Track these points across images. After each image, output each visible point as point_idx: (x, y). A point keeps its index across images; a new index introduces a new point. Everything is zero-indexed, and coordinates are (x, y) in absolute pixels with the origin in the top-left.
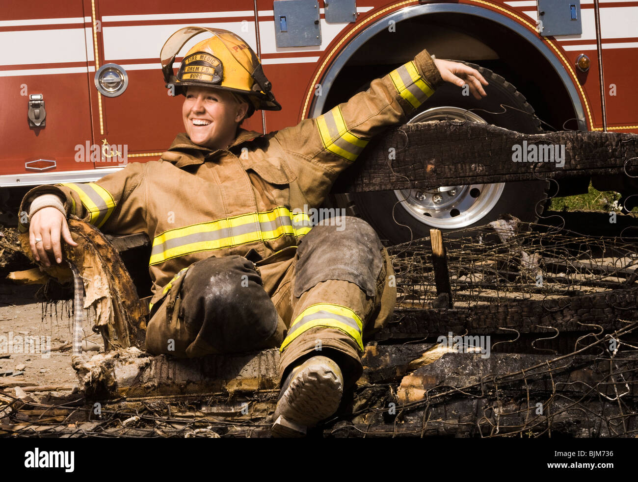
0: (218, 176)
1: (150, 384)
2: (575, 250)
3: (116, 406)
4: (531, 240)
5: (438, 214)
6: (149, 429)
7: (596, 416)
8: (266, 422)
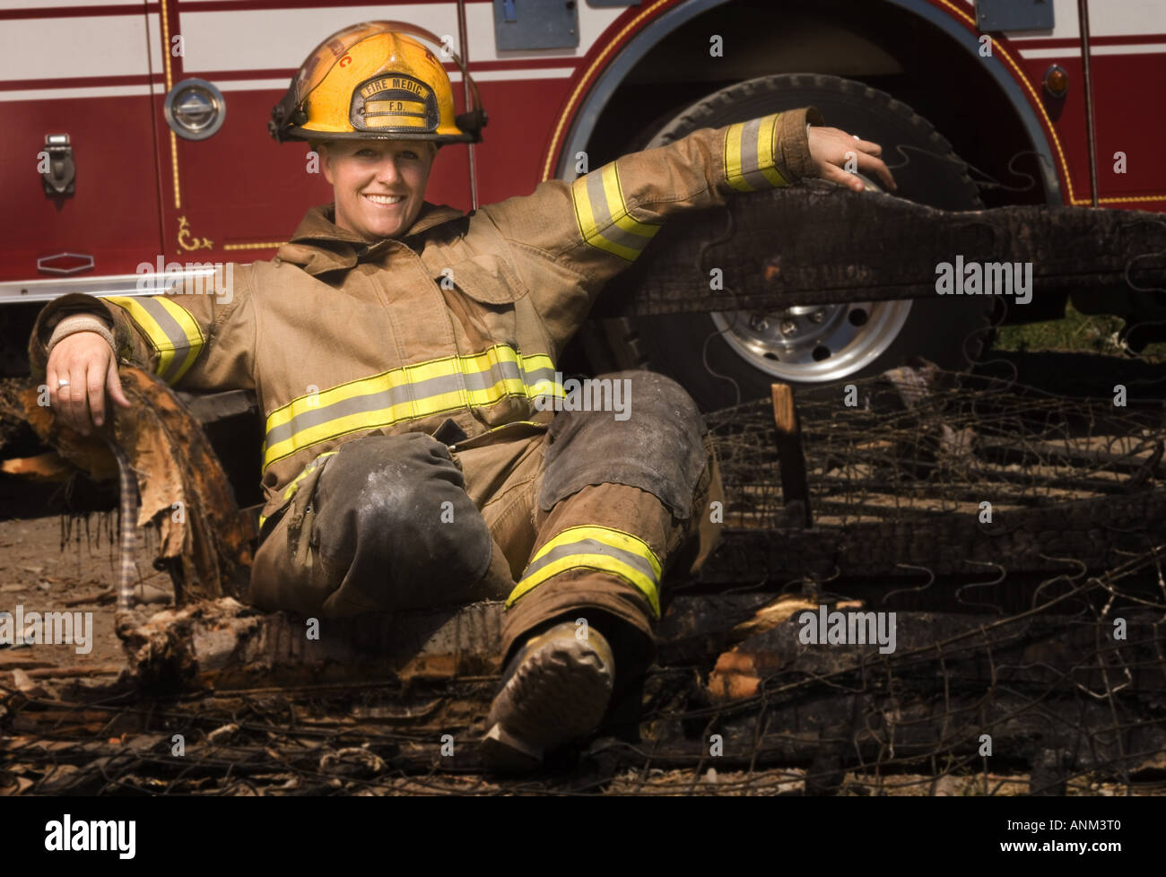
0: (382, 291)
1: (258, 665)
2: (1038, 422)
3: (196, 705)
4: (958, 404)
5: (791, 355)
6: (255, 747)
7: (1070, 726)
8: (469, 736)
